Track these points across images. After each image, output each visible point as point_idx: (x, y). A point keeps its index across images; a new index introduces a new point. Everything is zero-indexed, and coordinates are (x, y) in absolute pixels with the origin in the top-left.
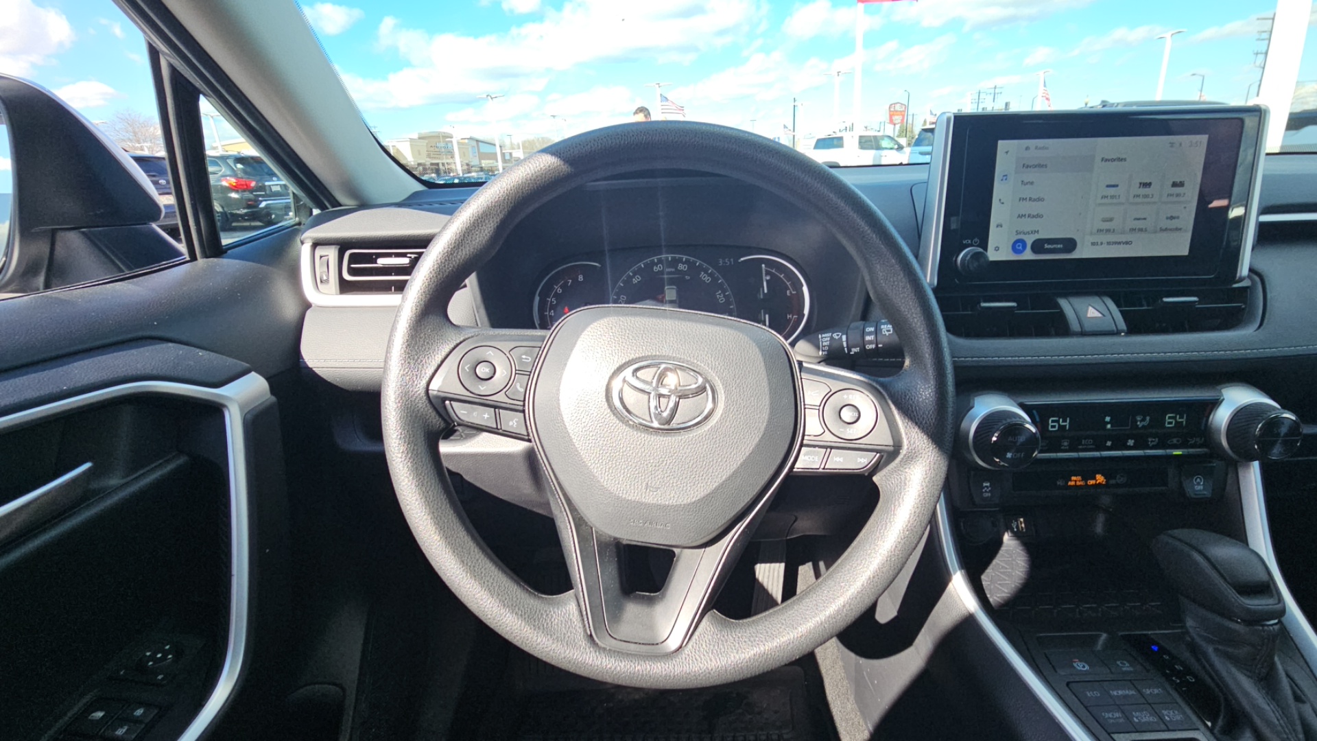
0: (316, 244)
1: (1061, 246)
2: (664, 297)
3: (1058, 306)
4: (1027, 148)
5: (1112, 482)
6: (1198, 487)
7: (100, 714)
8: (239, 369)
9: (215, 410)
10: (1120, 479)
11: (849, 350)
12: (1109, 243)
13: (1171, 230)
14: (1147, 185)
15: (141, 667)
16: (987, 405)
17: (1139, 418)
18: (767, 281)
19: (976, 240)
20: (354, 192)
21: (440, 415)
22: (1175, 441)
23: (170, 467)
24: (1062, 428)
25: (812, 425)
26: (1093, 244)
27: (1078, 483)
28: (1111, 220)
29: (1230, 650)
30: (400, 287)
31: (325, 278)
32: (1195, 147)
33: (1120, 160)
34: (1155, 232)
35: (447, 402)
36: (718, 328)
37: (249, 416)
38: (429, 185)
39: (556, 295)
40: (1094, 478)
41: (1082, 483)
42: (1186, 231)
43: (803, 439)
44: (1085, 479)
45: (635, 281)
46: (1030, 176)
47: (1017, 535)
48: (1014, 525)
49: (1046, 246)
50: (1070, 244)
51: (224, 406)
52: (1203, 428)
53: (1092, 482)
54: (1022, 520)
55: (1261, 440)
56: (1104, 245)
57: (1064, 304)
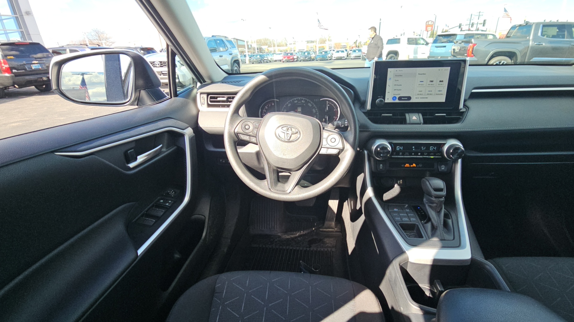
0: (201, 93)
1: (407, 99)
2: (297, 110)
3: (405, 116)
4: (396, 71)
5: (418, 166)
6: (443, 168)
7: (162, 201)
8: (186, 127)
9: (182, 135)
10: (420, 166)
11: (341, 126)
12: (421, 98)
13: (439, 94)
14: (432, 81)
15: (168, 193)
16: (380, 142)
17: (422, 147)
18: (328, 106)
19: (382, 96)
20: (210, 78)
21: (237, 137)
22: (432, 154)
23: (173, 149)
24: (400, 149)
25: (324, 142)
26: (416, 98)
27: (408, 166)
28: (421, 91)
29: (431, 205)
30: (228, 106)
31: (203, 103)
32: (446, 71)
33: (424, 74)
34: (435, 95)
35: (239, 134)
36: (302, 118)
37: (190, 138)
38: (229, 74)
39: (266, 109)
40: (412, 165)
41: (409, 166)
42: (444, 95)
43: (322, 146)
44: (410, 165)
45: (289, 105)
46: (397, 78)
47: (399, 185)
48: (399, 182)
49: (402, 98)
50: (409, 98)
51: (185, 135)
52: (440, 150)
53: (412, 166)
54: (401, 180)
55: (452, 154)
56: (420, 98)
57: (407, 115)
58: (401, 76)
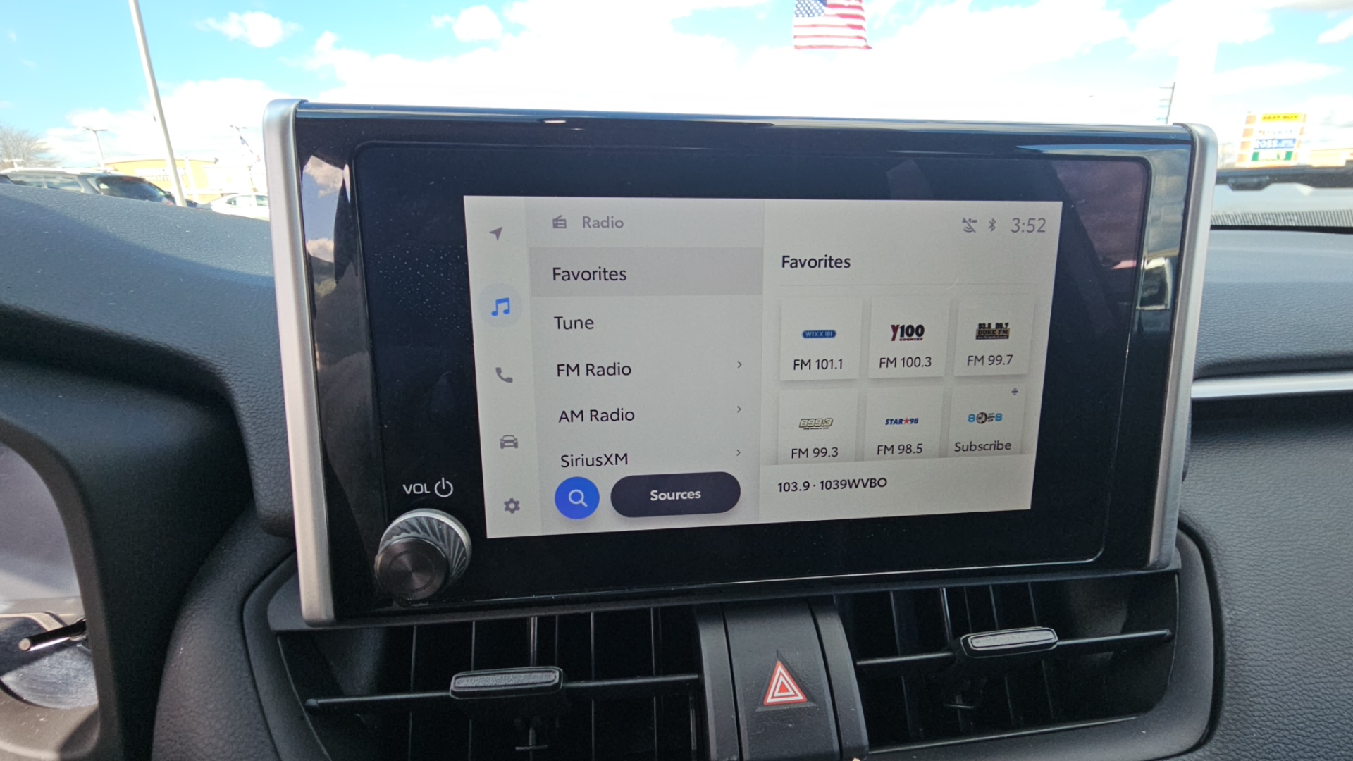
1: (698, 495)
3: (693, 658)
4: (558, 223)
12: (825, 485)
13: (981, 448)
19: (445, 481)
26: (783, 487)
28: (826, 424)
33: (833, 262)
34: (944, 454)
42: (1022, 450)
46: (576, 300)
49: (655, 496)
50: (721, 490)
56: (816, 490)
57: (711, 641)
58: (610, 275)
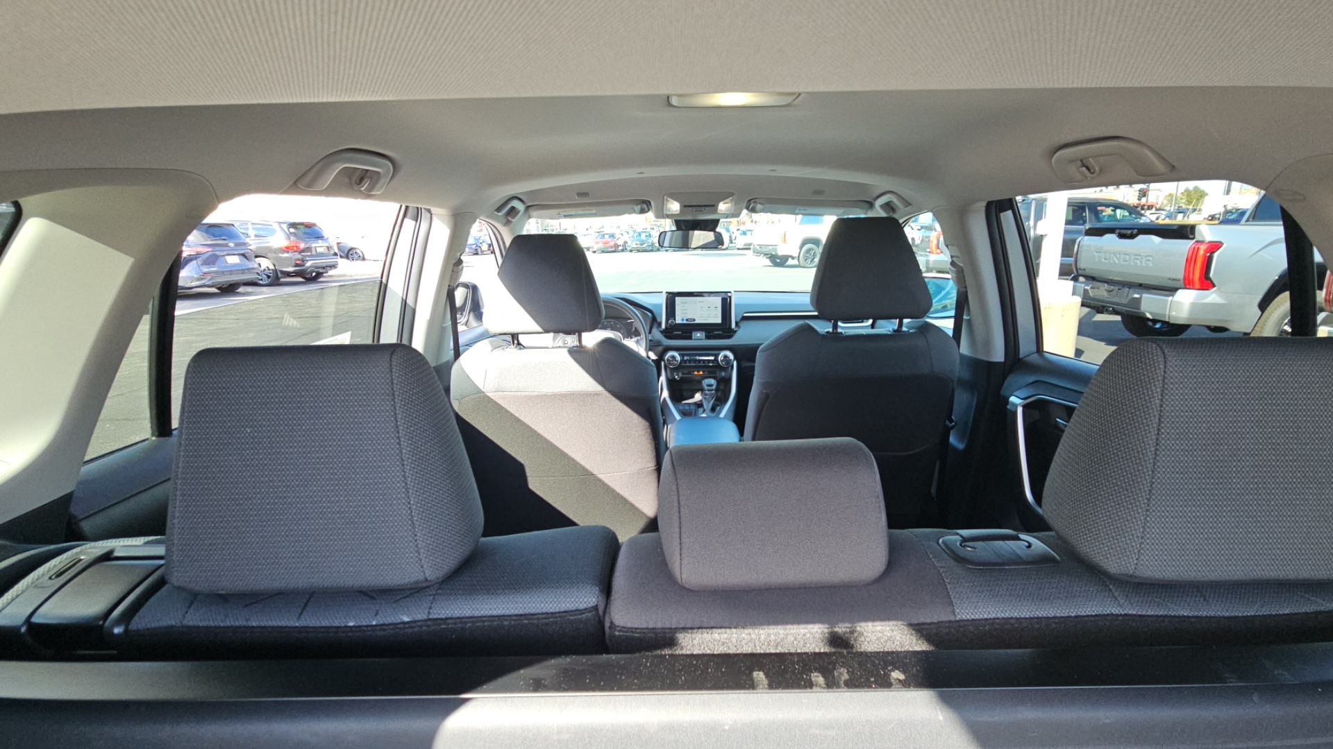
4: (682, 299)
5: (704, 373)
6: (723, 374)
12: (702, 320)
13: (716, 317)
14: (709, 307)
16: (670, 353)
22: (711, 362)
26: (698, 320)
32: (718, 301)
33: (702, 302)
40: (700, 372)
46: (683, 305)
49: (689, 320)
50: (694, 320)
52: (717, 359)
55: (723, 360)
58: (685, 303)
